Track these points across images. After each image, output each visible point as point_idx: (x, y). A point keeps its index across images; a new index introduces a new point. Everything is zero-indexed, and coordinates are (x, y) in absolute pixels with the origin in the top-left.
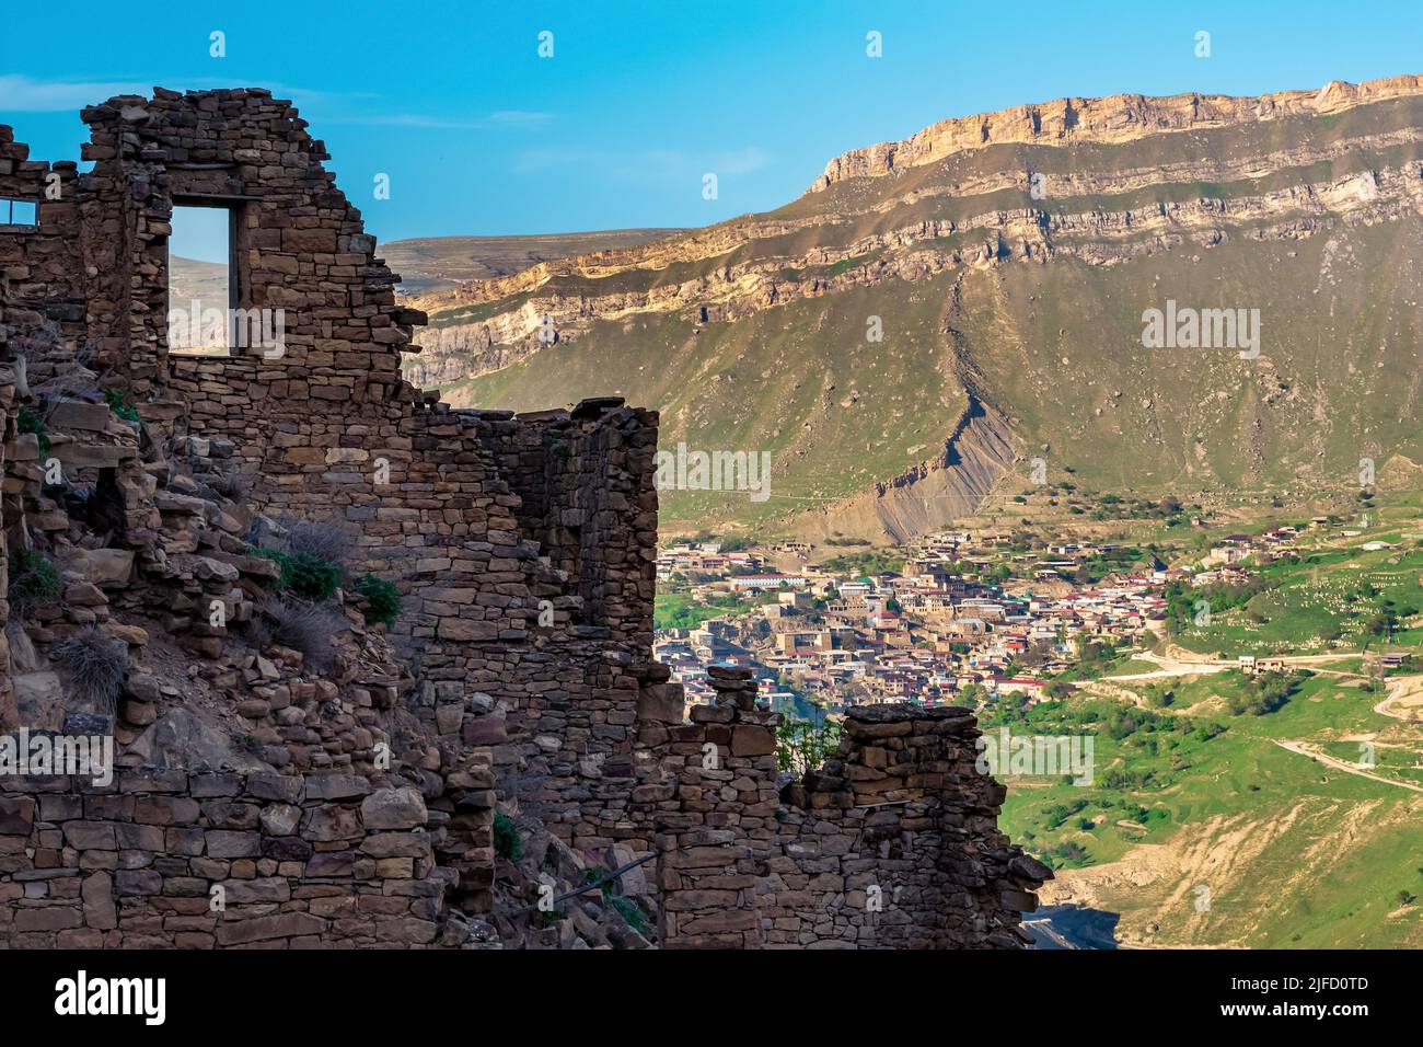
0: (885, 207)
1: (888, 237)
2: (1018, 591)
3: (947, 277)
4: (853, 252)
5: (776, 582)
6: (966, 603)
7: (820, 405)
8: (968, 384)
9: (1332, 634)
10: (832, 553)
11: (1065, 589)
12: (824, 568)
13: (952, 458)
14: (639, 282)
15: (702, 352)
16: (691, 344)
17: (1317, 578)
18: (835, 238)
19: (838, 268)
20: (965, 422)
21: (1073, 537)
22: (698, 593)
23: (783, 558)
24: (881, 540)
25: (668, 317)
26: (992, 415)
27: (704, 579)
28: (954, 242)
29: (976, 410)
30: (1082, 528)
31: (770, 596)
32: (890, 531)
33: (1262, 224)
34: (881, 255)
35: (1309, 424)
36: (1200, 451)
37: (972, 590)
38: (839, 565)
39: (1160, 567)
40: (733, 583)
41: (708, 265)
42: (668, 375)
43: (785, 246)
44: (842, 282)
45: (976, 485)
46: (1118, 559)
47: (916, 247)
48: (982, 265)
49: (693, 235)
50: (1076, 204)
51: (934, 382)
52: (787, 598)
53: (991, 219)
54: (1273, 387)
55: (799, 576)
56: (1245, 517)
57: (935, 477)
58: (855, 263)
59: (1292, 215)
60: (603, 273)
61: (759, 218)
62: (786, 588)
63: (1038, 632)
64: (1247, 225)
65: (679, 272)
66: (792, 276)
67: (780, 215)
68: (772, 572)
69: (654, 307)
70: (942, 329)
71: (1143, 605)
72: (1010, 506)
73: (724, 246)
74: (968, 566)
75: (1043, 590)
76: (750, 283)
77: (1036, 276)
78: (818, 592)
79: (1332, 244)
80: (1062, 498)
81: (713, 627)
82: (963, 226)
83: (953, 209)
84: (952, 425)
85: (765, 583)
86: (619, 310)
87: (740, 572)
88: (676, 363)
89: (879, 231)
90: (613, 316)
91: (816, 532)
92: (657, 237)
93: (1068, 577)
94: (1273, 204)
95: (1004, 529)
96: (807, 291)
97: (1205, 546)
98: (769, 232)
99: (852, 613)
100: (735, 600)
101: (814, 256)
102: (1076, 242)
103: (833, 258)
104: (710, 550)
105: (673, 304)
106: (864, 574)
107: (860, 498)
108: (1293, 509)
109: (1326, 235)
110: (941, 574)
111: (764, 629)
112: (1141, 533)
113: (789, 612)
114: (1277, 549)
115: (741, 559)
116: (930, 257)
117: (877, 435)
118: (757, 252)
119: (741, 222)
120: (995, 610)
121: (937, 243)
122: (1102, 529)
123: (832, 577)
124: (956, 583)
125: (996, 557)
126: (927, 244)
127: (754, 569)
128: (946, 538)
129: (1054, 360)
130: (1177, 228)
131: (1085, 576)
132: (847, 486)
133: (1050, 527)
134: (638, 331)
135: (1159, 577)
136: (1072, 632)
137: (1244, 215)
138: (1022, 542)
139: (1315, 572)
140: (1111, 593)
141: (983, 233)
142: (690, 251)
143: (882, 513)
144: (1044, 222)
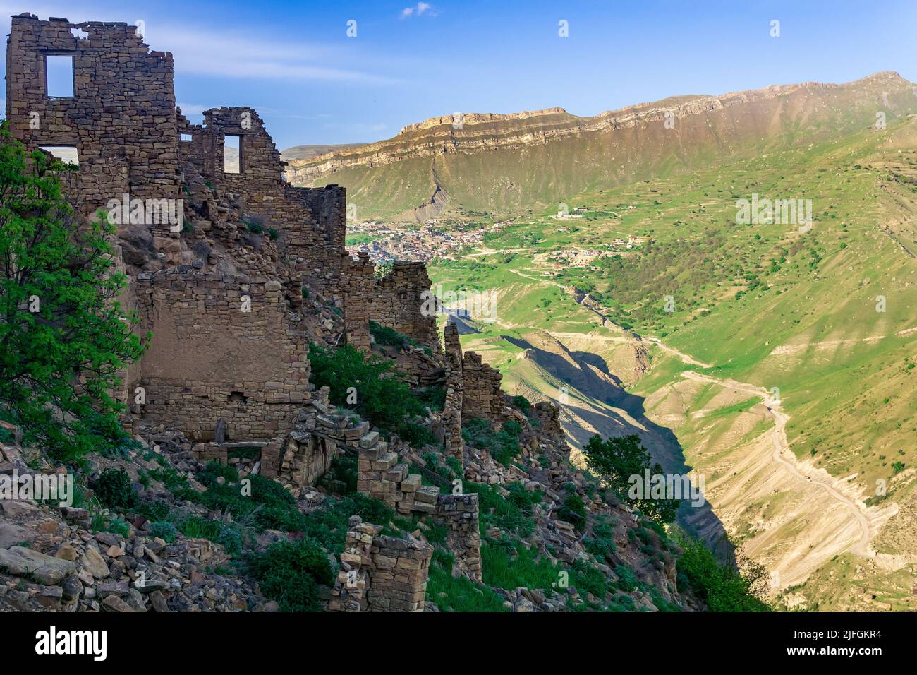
0: (416, 139)
1: (417, 146)
2: (448, 234)
3: (432, 156)
4: (409, 150)
5: (389, 232)
6: (436, 237)
7: (400, 188)
8: (437, 183)
9: (522, 244)
10: (404, 224)
11: (460, 233)
12: (401, 228)
13: (433, 201)
14: (356, 157)
15: (371, 174)
16: (368, 172)
17: (518, 231)
18: (404, 146)
19: (405, 154)
20: (436, 192)
21: (462, 221)
22: (370, 234)
23: (391, 226)
24: (415, 221)
25: (363, 166)
26: (442, 191)
27: (371, 231)
28: (433, 148)
29: (439, 189)
30: (464, 218)
31: (388, 235)
32: (418, 219)
33: (507, 145)
34: (416, 151)
35: (517, 194)
36: (492, 200)
37: (437, 234)
38: (405, 227)
39: (482, 228)
40: (379, 232)
41: (373, 153)
42: (363, 180)
43: (392, 148)
44: (406, 157)
45: (438, 208)
46: (472, 226)
47: (424, 149)
48: (440, 154)
49: (369, 145)
50: (463, 139)
51: (429, 183)
52: (392, 236)
53: (443, 142)
54: (509, 185)
55: (395, 230)
56: (502, 216)
57: (429, 206)
58: (409, 153)
59: (514, 143)
60: (347, 154)
61: (385, 141)
62: (392, 233)
63: (453, 244)
64: (503, 145)
65: (366, 154)
66: (394, 156)
67: (391, 141)
68: (388, 229)
69: (359, 163)
70: (431, 169)
71: (478, 237)
72: (447, 213)
73: (377, 148)
74: (437, 228)
75: (455, 234)
76: (383, 157)
77: (453, 157)
78: (400, 234)
79: (523, 150)
80: (459, 211)
81: (374, 243)
82: (436, 144)
83: (433, 140)
84: (433, 193)
85: (387, 232)
86: (350, 164)
87: (380, 229)
88: (364, 177)
89: (415, 145)
90: (349, 165)
91: (399, 219)
92: (360, 146)
93: (460, 231)
94: (509, 140)
95: (445, 219)
96: (397, 159)
97: (493, 223)
98: (388, 145)
99: (408, 239)
100: (379, 236)
101: (399, 151)
102: (463, 148)
103: (404, 151)
104: (373, 224)
105: (364, 162)
106: (411, 230)
107: (410, 211)
108: (513, 214)
109: (522, 148)
110: (430, 230)
111: (386, 243)
112: (478, 220)
113: (393, 239)
114: (509, 224)
115: (381, 226)
116: (427, 151)
117: (414, 195)
118: (385, 149)
119: (381, 142)
120: (443, 239)
121: (429, 148)
122: (468, 219)
123: (403, 230)
124: (433, 232)
125: (443, 226)
126: (427, 148)
127: (384, 228)
128: (431, 221)
129: (458, 178)
130: (487, 146)
131: (464, 230)
132: (408, 208)
133: (456, 218)
134: (355, 169)
135: (482, 230)
136: (461, 244)
137: (502, 143)
138: (449, 222)
139: (518, 229)
140: (471, 234)
141: (440, 146)
142: (368, 149)
143: (416, 215)
144: (455, 143)
